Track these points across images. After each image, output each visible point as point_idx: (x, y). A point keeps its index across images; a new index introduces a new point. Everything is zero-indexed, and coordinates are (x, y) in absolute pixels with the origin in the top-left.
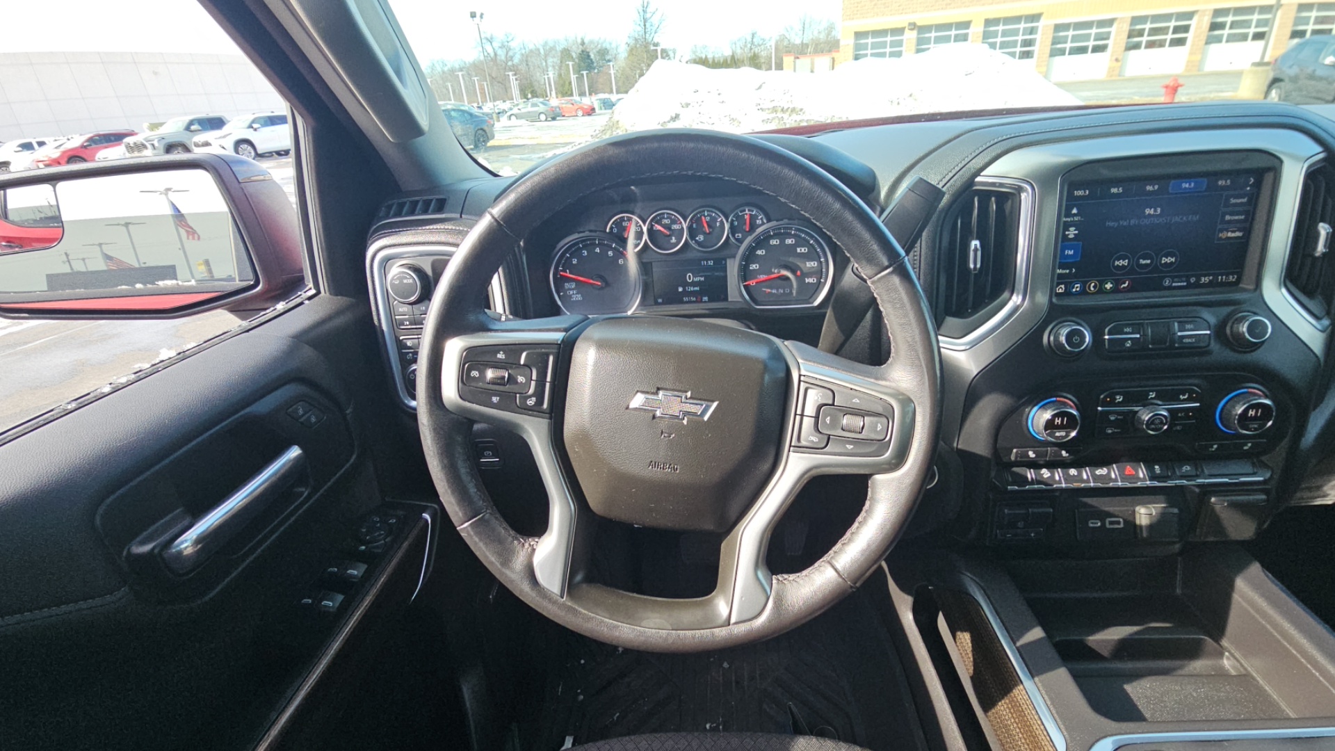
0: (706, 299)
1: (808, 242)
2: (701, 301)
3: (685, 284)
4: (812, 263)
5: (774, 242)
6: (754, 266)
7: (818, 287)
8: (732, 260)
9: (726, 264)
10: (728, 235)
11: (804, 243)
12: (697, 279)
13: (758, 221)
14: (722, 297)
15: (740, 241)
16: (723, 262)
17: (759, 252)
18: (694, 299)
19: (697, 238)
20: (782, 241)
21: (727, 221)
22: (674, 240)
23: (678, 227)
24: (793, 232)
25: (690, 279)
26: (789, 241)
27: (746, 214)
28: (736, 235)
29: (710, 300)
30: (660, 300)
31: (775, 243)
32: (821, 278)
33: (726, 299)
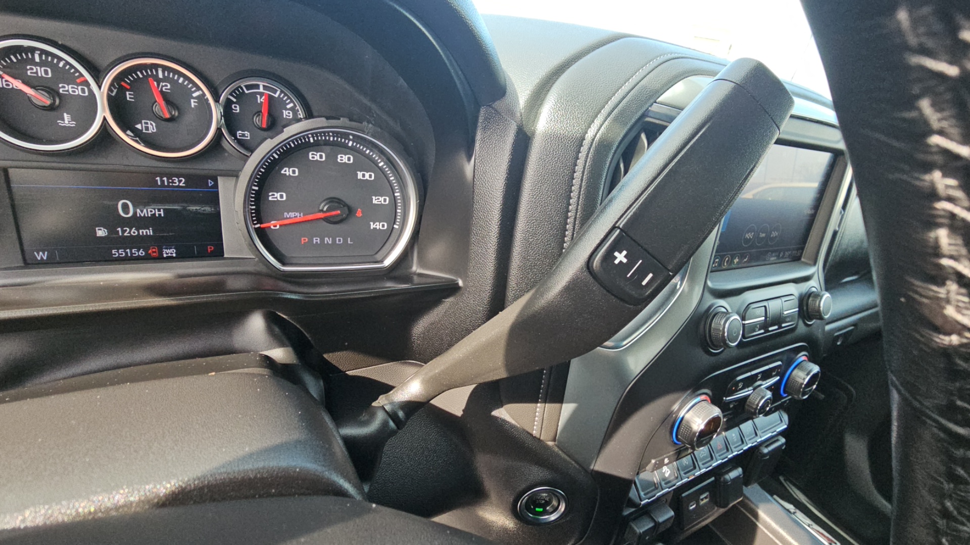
0: (171, 252)
1: (377, 164)
2: (160, 258)
3: (113, 221)
4: (382, 199)
5: (315, 156)
6: (277, 195)
7: (389, 237)
8: (231, 181)
9: (216, 186)
10: (219, 130)
11: (371, 165)
12: (147, 212)
13: (285, 113)
14: (210, 248)
15: (249, 147)
16: (211, 183)
17: (287, 171)
18: (142, 253)
19: (139, 126)
20: (332, 157)
21: (217, 100)
22: (67, 120)
23: (78, 92)
24: (350, 144)
25: (127, 212)
26: (343, 158)
27: (261, 94)
28: (239, 133)
29: (183, 256)
30: (42, 256)
31: (317, 158)
32: (394, 223)
33: (218, 253)
